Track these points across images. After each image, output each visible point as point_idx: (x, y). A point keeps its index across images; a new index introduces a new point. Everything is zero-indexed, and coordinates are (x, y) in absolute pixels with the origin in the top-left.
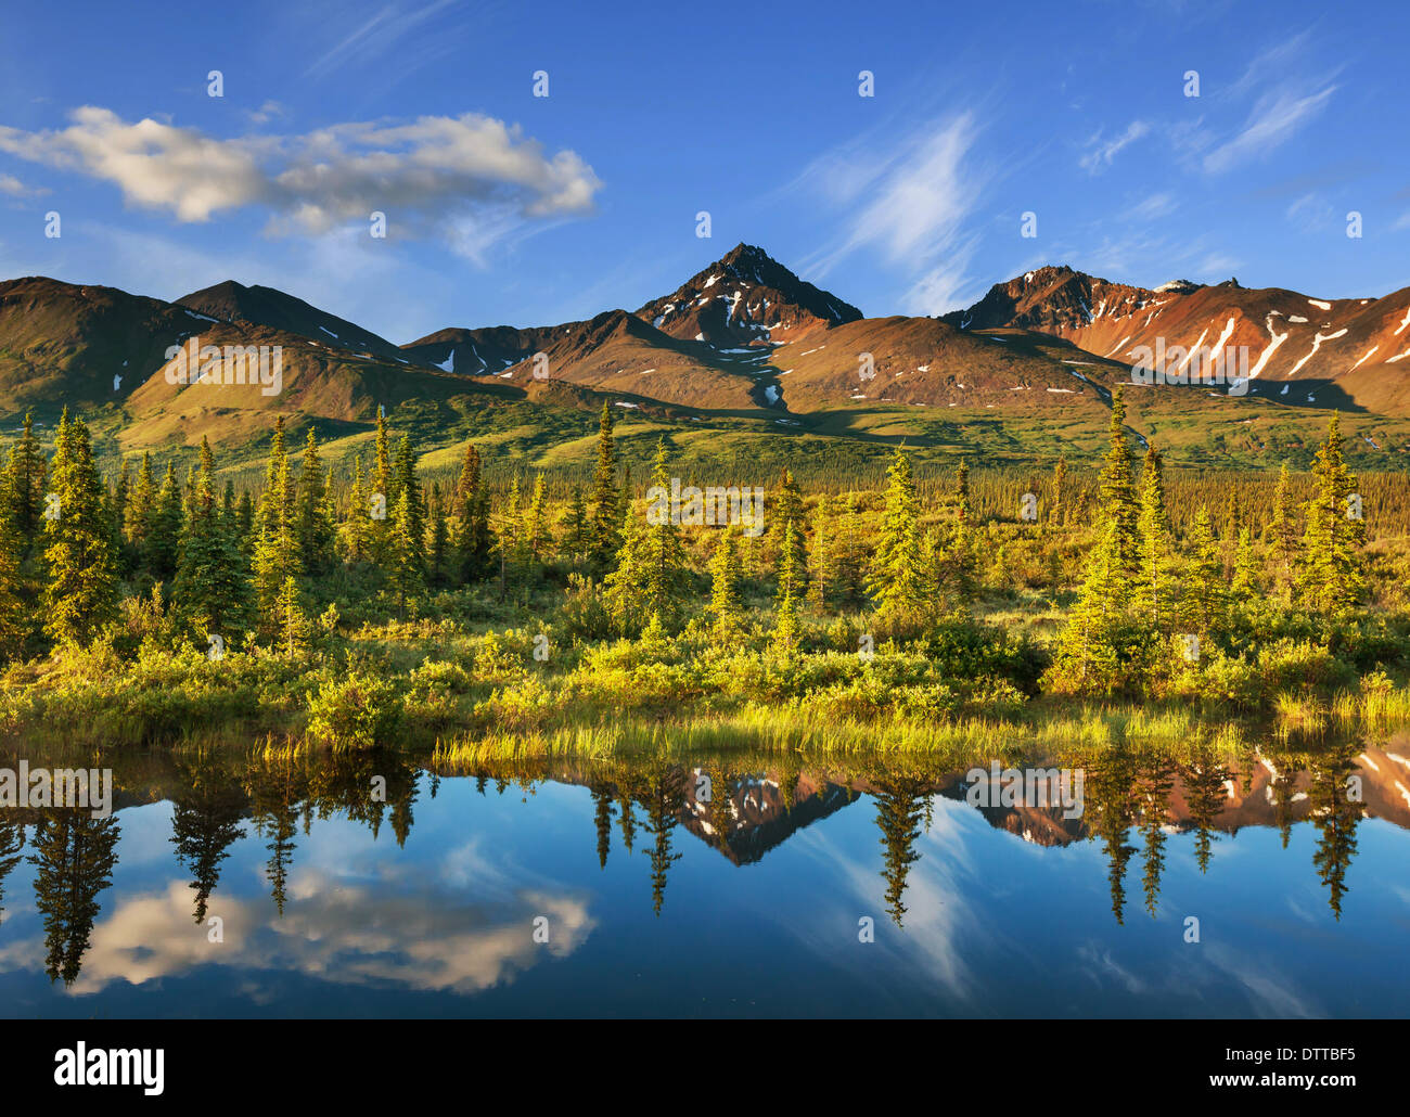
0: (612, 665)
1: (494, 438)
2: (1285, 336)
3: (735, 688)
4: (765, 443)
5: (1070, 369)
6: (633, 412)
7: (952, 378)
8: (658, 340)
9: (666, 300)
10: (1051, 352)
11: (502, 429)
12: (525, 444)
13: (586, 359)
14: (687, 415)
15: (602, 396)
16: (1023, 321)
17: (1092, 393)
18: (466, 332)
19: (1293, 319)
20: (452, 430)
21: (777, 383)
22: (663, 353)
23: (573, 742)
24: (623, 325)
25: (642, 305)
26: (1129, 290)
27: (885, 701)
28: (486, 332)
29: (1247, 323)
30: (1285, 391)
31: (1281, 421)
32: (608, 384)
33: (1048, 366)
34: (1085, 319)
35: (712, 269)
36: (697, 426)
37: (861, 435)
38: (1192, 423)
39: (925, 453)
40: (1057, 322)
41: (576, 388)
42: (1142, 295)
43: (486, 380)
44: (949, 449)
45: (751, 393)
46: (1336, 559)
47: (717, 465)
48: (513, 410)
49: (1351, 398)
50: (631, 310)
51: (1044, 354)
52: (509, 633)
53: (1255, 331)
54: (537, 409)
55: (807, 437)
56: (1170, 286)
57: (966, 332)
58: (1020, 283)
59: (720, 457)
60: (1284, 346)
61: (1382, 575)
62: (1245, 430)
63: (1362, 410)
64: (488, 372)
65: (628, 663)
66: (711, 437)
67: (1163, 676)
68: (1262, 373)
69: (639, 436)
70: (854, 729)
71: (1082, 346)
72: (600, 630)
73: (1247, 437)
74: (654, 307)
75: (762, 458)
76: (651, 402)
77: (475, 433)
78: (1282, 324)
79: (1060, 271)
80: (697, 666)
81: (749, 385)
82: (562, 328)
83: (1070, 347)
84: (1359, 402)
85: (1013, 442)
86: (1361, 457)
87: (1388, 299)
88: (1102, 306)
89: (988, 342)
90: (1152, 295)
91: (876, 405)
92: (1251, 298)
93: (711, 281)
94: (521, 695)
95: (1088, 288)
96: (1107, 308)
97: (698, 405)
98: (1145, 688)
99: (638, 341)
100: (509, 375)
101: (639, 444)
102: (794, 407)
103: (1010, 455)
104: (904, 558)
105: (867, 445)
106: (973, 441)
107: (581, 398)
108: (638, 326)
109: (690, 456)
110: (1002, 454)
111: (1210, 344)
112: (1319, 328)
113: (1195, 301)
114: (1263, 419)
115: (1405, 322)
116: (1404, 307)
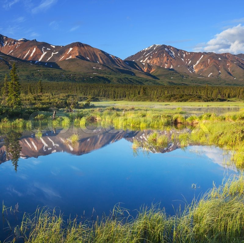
2: (46, 53)
17: (4, 62)
19: (48, 49)
26: (12, 40)
29: (38, 49)
30: (46, 64)
31: (45, 71)
34: (2, 45)
38: (27, 70)
42: (15, 41)
49: (59, 66)
53: (40, 51)
56: (22, 39)
62: (38, 72)
63: (61, 69)
68: (41, 60)
71: (2, 52)
73: (38, 74)
78: (45, 50)
84: (61, 67)
86: (61, 79)
87: (66, 46)
88: (6, 43)
90: (17, 41)
92: (39, 44)
95: (3, 38)
96: (7, 43)
111: (30, 53)
112: (52, 51)
113: (27, 44)
114: (42, 70)
115: (69, 51)
116: (69, 48)
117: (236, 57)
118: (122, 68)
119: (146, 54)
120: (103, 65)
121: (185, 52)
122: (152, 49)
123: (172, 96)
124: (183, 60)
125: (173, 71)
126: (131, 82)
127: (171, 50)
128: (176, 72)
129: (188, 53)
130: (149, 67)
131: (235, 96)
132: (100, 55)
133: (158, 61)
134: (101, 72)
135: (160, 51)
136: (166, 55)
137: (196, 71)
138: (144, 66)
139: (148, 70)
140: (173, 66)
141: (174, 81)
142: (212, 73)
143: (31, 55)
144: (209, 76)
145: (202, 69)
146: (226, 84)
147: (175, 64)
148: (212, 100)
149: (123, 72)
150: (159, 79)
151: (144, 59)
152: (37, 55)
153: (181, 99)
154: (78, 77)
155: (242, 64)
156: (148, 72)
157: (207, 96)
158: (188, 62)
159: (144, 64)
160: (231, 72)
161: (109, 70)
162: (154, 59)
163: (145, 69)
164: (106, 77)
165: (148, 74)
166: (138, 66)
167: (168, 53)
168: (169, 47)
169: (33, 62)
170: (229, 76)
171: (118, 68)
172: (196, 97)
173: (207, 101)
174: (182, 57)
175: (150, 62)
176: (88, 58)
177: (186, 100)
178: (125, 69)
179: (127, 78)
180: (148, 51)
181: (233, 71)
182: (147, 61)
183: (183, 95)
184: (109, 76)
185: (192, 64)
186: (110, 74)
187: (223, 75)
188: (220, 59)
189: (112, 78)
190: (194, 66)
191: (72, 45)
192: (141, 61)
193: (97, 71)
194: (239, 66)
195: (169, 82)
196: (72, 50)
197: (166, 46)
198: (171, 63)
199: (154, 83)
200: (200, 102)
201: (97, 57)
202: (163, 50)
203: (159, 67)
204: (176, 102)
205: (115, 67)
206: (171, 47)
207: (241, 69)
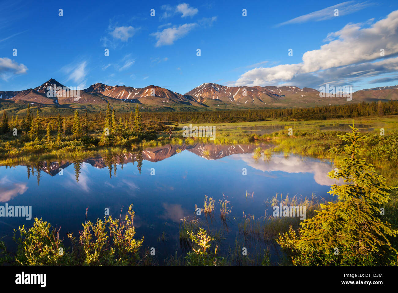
0: (30, 146)
1: (9, 109)
2: (131, 93)
3: (50, 148)
4: (56, 109)
5: (102, 98)
6: (33, 105)
7: (85, 99)
8: (38, 93)
9: (39, 87)
10: (99, 95)
11: (11, 108)
12: (15, 110)
13: (25, 96)
14: (43, 105)
15: (28, 102)
16: (95, 91)
17: (105, 101)
18: (4, 92)
19: (132, 91)
20: (1, 108)
21: (57, 100)
22: (38, 95)
23: (23, 159)
24: (32, 91)
25: (35, 88)
26: (110, 87)
27: (75, 149)
28: (8, 92)
29: (126, 91)
30: (131, 101)
31: (131, 105)
32: (29, 100)
33: (99, 97)
34: (104, 91)
35: (47, 82)
36: (44, 107)
37: (71, 108)
38: (119, 105)
39: (81, 110)
40: (100, 91)
41: (24, 101)
42: (112, 87)
43: (8, 100)
44: (84, 110)
45: (53, 101)
46: (139, 124)
47: (48, 113)
48: (13, 104)
50: (33, 88)
51: (98, 95)
52: (11, 141)
53: (127, 92)
54: (17, 104)
55: (62, 108)
56: (116, 86)
57: (87, 92)
58: (94, 85)
59: (48, 112)
60: (131, 95)
61: (144, 126)
62: (126, 106)
63: (141, 103)
64: (8, 98)
65: (32, 145)
66: (47, 108)
67: (116, 142)
68: (129, 98)
69: (35, 108)
70: (70, 153)
71: (103, 94)
72: (28, 140)
73: (127, 107)
74: (37, 88)
75: (55, 112)
76: (36, 103)
77: (6, 108)
78: (131, 91)
79: (100, 84)
80: (44, 145)
81: (53, 100)
82: (21, 91)
83: (102, 94)
84: (141, 102)
85: (94, 108)
86: (142, 110)
87: (144, 88)
88: (106, 89)
89: (90, 94)
90: (113, 87)
91: (73, 103)
92: (126, 88)
93: (47, 84)
94: (14, 151)
95: (104, 86)
97: (44, 103)
98: (113, 144)
99: (34, 93)
100: (12, 99)
101: (35, 110)
102: (60, 104)
103: (93, 110)
104: (77, 126)
105: (72, 109)
106: (88, 108)
107: (25, 102)
108: (35, 91)
109: (43, 112)
110: (92, 110)
111: (121, 94)
112: (135, 92)
113: (119, 88)
114: (129, 105)
115: (146, 92)
116: (146, 89)
117: (265, 89)
118: (182, 100)
119: (199, 90)
120: (169, 99)
121: (226, 87)
122: (202, 87)
123: (224, 119)
124: (225, 92)
125: (219, 101)
126: (190, 109)
127: (216, 86)
128: (221, 101)
129: (228, 87)
130: (202, 99)
131: (269, 117)
132: (167, 92)
133: (208, 94)
134: (168, 104)
135: (208, 88)
136: (213, 90)
137: (235, 99)
138: (198, 98)
139: (200, 101)
140: (218, 97)
141: (220, 108)
142: (247, 101)
143: (122, 96)
144: (245, 103)
145: (240, 98)
146: (259, 108)
147: (220, 96)
148: (254, 120)
149: (183, 103)
150: (209, 107)
151: (197, 93)
152: (125, 95)
153: (231, 121)
154: (153, 108)
155: (269, 93)
156: (201, 102)
157: (250, 118)
158: (229, 94)
159: (198, 97)
160: (261, 99)
161: (173, 102)
162: (205, 93)
163: (199, 101)
164: (172, 107)
165: (201, 103)
166: (194, 99)
167: (214, 88)
168: (214, 85)
169: (123, 100)
170: (260, 102)
171: (180, 100)
172: (242, 119)
173: (251, 121)
174: (224, 90)
175: (202, 95)
176: (159, 95)
177: (235, 122)
178: (185, 101)
179: (187, 107)
180: (200, 88)
181: (263, 99)
182: (199, 95)
183: (232, 118)
184: (174, 106)
185: (232, 95)
186: (175, 105)
187: (256, 102)
188: (252, 90)
189: (176, 108)
190: (234, 96)
191: (149, 87)
192: (196, 95)
193: (166, 103)
194: (268, 95)
195: (217, 109)
196: (148, 91)
197: (213, 84)
198: (217, 95)
199: (206, 110)
200: (245, 122)
201: (165, 94)
202: (210, 87)
203: (209, 99)
204: (228, 123)
205: (178, 100)
206: (216, 84)
207: (269, 97)
